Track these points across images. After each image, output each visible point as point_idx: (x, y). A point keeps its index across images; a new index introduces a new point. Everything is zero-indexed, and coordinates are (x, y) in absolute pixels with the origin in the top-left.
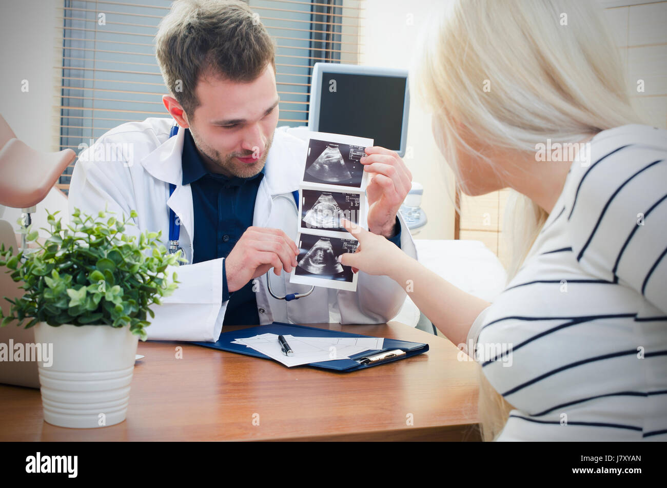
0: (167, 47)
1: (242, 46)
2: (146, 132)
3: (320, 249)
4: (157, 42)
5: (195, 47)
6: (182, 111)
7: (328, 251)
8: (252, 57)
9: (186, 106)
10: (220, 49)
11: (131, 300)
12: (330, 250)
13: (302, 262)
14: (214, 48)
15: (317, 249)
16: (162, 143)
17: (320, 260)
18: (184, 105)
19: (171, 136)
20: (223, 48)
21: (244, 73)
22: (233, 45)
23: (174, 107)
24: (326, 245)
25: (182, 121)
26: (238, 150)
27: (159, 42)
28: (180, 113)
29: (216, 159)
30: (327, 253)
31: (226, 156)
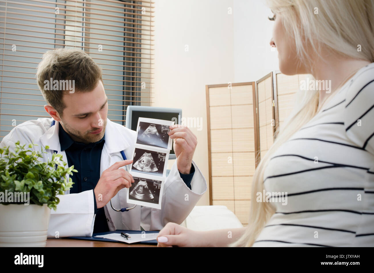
0: (43, 79)
1: (84, 73)
2: (39, 124)
3: (141, 186)
4: (37, 77)
5: (59, 77)
6: (56, 112)
7: (145, 187)
8: (90, 77)
9: (58, 109)
10: (72, 76)
11: (48, 189)
12: (146, 187)
13: (132, 193)
14: (69, 76)
15: (139, 186)
16: (47, 130)
17: (141, 192)
18: (57, 109)
19: (52, 126)
20: (74, 75)
21: (87, 86)
22: (79, 73)
23: (51, 111)
24: (144, 184)
25: (57, 118)
26: (90, 128)
27: (38, 77)
28: (55, 114)
29: (78, 135)
30: (145, 188)
31: (84, 133)
